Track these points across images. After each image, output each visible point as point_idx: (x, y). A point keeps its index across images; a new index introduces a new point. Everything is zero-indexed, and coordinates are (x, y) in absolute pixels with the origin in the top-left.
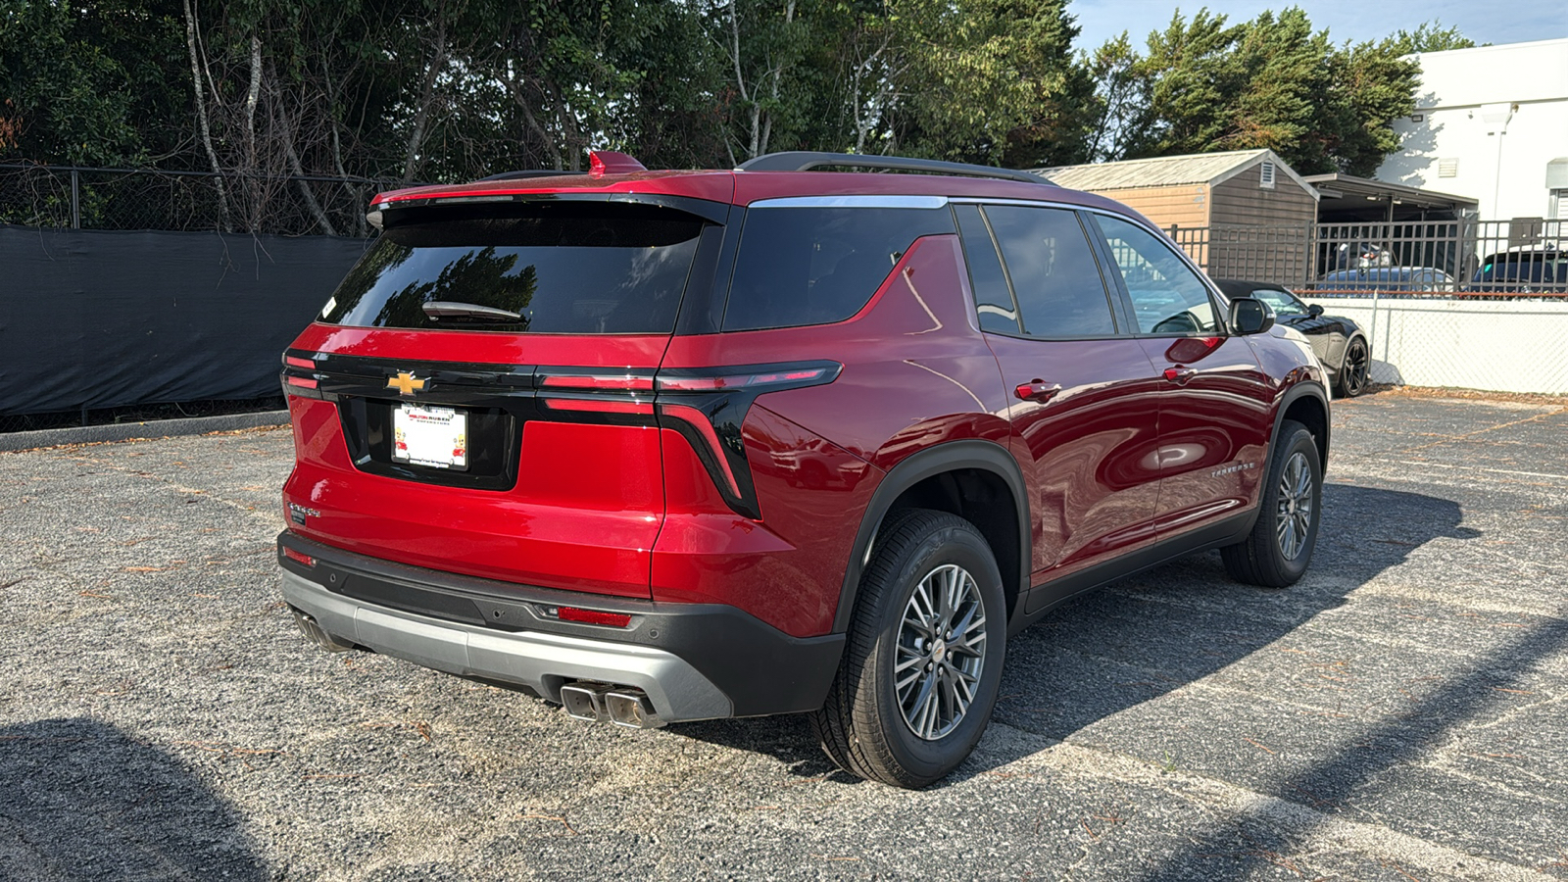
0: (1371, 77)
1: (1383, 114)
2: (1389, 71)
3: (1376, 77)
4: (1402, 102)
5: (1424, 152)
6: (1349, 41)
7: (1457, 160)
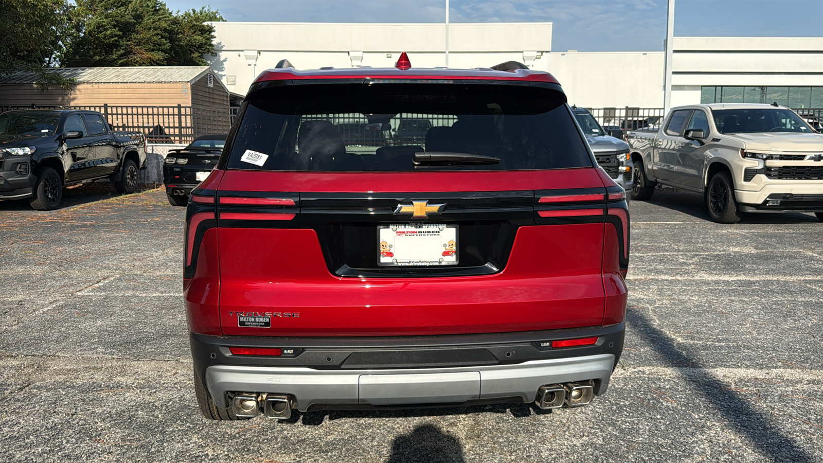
0: (192, 31)
1: (201, 51)
2: (201, 29)
3: (195, 32)
4: (209, 46)
5: (219, 71)
6: (179, 11)
7: (235, 76)
